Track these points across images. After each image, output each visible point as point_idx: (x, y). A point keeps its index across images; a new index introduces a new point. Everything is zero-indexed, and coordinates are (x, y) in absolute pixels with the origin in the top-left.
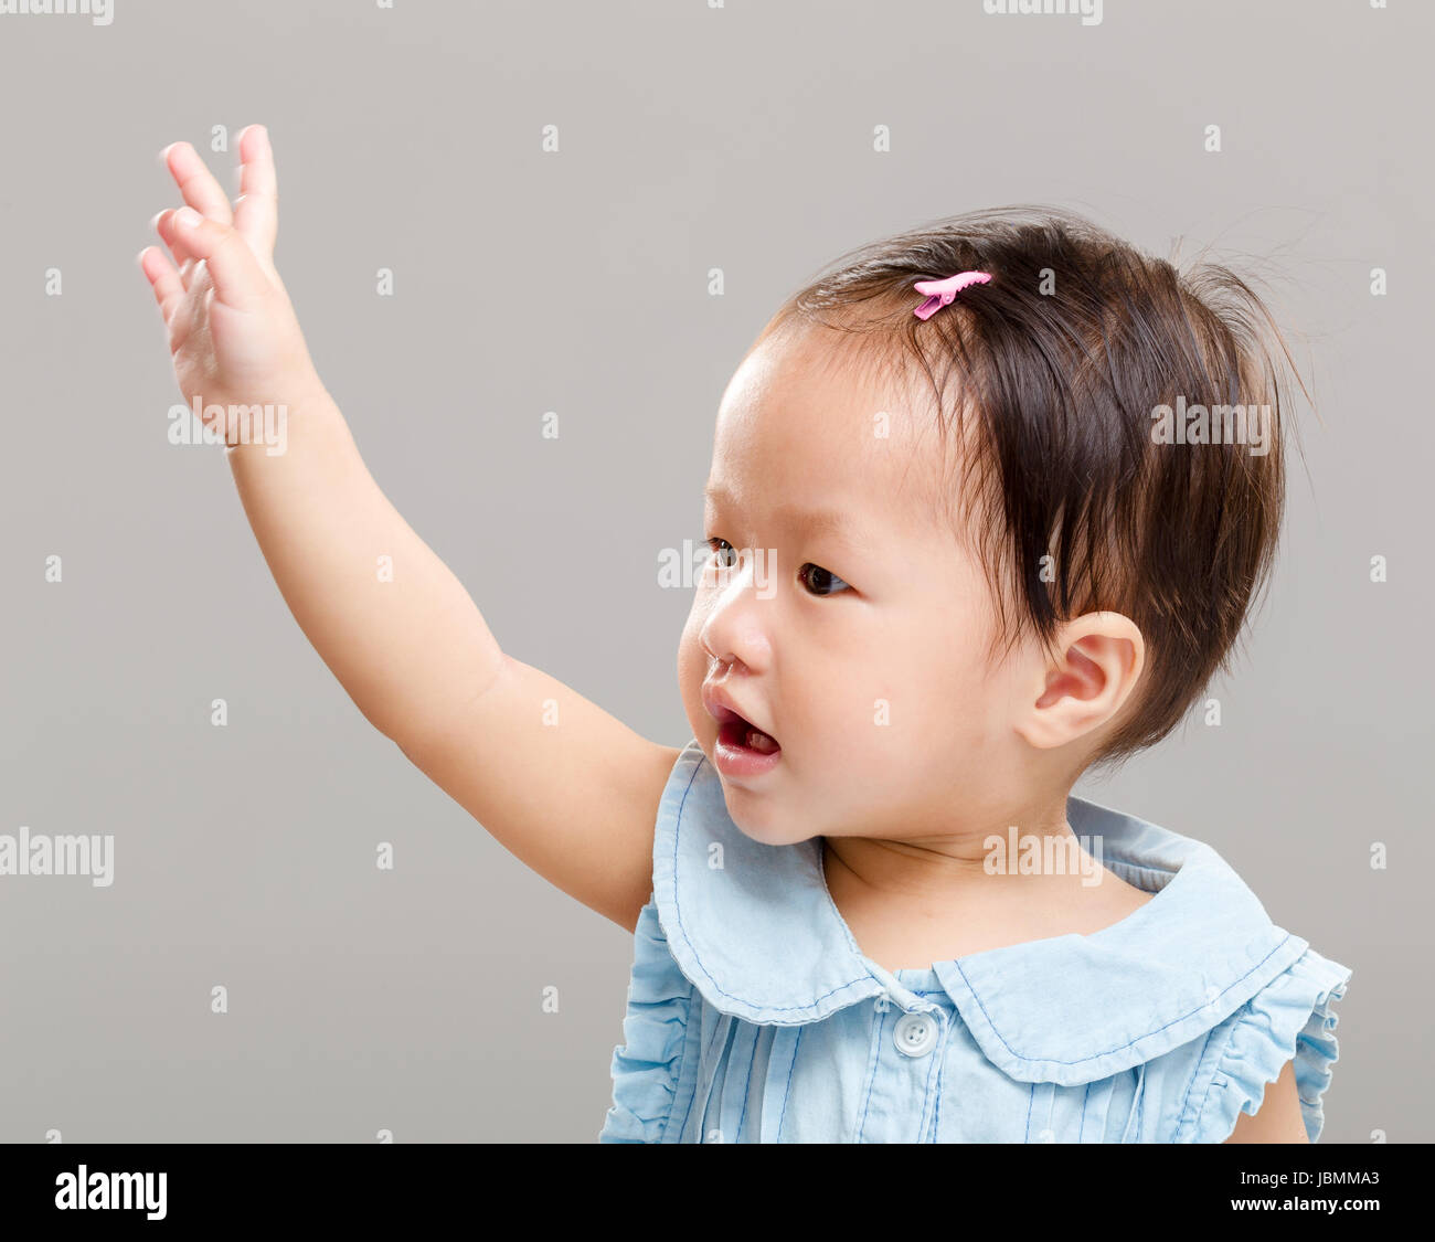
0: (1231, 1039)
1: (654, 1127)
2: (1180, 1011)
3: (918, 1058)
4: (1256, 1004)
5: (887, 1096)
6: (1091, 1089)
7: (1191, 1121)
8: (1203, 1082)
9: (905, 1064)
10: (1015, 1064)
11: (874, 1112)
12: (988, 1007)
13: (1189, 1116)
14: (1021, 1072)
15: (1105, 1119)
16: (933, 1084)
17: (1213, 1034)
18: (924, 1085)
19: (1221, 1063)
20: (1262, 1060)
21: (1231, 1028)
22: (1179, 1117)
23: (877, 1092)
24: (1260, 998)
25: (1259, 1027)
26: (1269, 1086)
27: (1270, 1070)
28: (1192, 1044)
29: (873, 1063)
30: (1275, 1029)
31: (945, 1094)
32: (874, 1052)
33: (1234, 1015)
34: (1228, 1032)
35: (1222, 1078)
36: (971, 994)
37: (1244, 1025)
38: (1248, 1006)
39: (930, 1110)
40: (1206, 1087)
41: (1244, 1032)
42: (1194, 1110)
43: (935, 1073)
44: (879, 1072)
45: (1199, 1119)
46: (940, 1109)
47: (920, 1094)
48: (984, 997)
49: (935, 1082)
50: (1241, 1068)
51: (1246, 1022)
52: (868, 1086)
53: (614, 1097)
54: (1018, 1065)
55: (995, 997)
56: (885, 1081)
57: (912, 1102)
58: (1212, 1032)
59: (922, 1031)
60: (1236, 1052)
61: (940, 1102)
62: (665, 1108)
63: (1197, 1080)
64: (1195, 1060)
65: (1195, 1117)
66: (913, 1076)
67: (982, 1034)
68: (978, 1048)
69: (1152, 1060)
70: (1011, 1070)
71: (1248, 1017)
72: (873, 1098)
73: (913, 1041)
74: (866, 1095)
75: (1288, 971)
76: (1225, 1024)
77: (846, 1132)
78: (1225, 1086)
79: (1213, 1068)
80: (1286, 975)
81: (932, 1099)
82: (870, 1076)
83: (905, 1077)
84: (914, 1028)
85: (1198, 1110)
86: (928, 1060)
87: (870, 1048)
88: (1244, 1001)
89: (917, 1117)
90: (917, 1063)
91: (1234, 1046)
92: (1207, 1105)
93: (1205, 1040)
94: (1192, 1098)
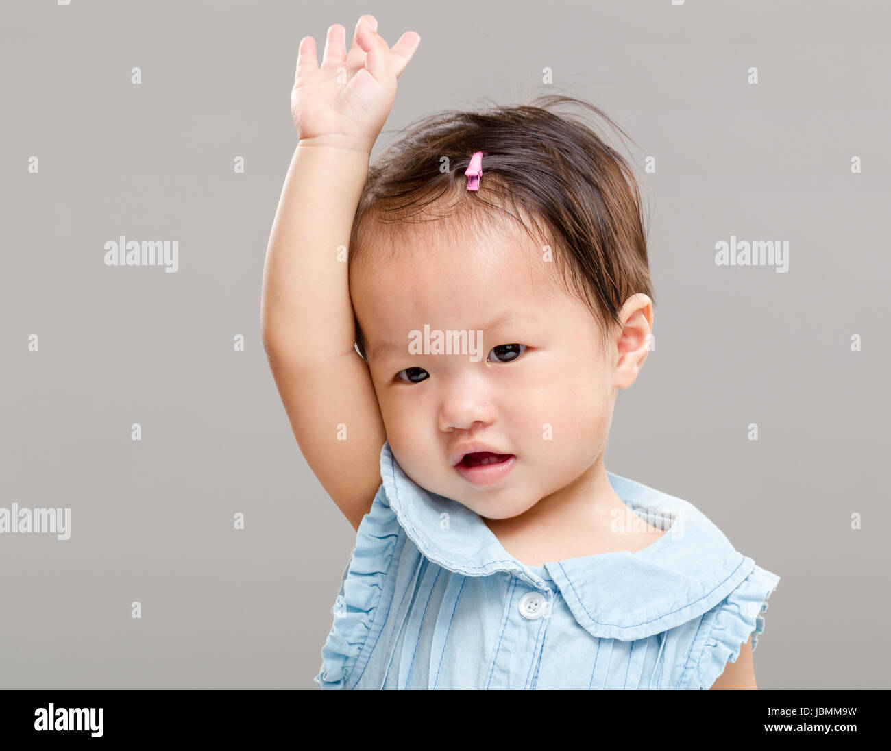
0: (717, 620)
1: (355, 648)
2: (689, 600)
3: (533, 621)
4: (730, 600)
5: (512, 642)
6: (634, 645)
7: (693, 668)
8: (700, 644)
9: (524, 623)
10: (594, 626)
11: (503, 650)
12: (578, 591)
13: (691, 664)
14: (596, 631)
15: (642, 664)
16: (541, 637)
17: (705, 617)
18: (536, 637)
19: (711, 632)
20: (736, 631)
21: (716, 613)
22: (685, 665)
23: (506, 639)
24: (732, 596)
25: (733, 613)
26: (743, 645)
27: (742, 636)
28: (694, 621)
29: (504, 621)
30: (743, 614)
31: (548, 643)
32: (506, 614)
33: (718, 605)
34: (714, 616)
35: (713, 642)
36: (568, 583)
37: (724, 611)
38: (725, 601)
39: (538, 652)
40: (702, 647)
41: (723, 615)
42: (694, 661)
43: (543, 631)
44: (508, 627)
45: (698, 666)
46: (543, 652)
47: (533, 643)
48: (576, 585)
49: (542, 637)
50: (724, 635)
51: (724, 610)
52: (501, 634)
53: (333, 624)
54: (596, 627)
55: (582, 586)
56: (511, 632)
57: (527, 648)
58: (704, 615)
59: (536, 605)
60: (720, 627)
61: (544, 647)
62: (362, 637)
63: (696, 643)
64: (695, 631)
65: (695, 665)
66: (529, 630)
67: (574, 607)
68: (571, 615)
69: (672, 629)
70: (591, 629)
71: (726, 607)
72: (503, 642)
73: (531, 610)
74: (499, 639)
75: (746, 579)
76: (712, 611)
77: (485, 661)
78: (716, 646)
79: (706, 636)
80: (746, 582)
81: (539, 646)
82: (501, 629)
83: (524, 631)
84: (532, 602)
85: (698, 661)
86: (539, 623)
87: (503, 612)
88: (724, 597)
89: (530, 656)
90: (532, 623)
91: (718, 623)
92: (704, 657)
93: (700, 620)
94: (693, 654)
